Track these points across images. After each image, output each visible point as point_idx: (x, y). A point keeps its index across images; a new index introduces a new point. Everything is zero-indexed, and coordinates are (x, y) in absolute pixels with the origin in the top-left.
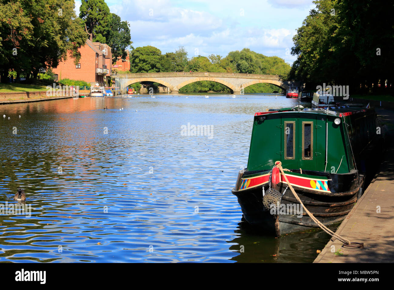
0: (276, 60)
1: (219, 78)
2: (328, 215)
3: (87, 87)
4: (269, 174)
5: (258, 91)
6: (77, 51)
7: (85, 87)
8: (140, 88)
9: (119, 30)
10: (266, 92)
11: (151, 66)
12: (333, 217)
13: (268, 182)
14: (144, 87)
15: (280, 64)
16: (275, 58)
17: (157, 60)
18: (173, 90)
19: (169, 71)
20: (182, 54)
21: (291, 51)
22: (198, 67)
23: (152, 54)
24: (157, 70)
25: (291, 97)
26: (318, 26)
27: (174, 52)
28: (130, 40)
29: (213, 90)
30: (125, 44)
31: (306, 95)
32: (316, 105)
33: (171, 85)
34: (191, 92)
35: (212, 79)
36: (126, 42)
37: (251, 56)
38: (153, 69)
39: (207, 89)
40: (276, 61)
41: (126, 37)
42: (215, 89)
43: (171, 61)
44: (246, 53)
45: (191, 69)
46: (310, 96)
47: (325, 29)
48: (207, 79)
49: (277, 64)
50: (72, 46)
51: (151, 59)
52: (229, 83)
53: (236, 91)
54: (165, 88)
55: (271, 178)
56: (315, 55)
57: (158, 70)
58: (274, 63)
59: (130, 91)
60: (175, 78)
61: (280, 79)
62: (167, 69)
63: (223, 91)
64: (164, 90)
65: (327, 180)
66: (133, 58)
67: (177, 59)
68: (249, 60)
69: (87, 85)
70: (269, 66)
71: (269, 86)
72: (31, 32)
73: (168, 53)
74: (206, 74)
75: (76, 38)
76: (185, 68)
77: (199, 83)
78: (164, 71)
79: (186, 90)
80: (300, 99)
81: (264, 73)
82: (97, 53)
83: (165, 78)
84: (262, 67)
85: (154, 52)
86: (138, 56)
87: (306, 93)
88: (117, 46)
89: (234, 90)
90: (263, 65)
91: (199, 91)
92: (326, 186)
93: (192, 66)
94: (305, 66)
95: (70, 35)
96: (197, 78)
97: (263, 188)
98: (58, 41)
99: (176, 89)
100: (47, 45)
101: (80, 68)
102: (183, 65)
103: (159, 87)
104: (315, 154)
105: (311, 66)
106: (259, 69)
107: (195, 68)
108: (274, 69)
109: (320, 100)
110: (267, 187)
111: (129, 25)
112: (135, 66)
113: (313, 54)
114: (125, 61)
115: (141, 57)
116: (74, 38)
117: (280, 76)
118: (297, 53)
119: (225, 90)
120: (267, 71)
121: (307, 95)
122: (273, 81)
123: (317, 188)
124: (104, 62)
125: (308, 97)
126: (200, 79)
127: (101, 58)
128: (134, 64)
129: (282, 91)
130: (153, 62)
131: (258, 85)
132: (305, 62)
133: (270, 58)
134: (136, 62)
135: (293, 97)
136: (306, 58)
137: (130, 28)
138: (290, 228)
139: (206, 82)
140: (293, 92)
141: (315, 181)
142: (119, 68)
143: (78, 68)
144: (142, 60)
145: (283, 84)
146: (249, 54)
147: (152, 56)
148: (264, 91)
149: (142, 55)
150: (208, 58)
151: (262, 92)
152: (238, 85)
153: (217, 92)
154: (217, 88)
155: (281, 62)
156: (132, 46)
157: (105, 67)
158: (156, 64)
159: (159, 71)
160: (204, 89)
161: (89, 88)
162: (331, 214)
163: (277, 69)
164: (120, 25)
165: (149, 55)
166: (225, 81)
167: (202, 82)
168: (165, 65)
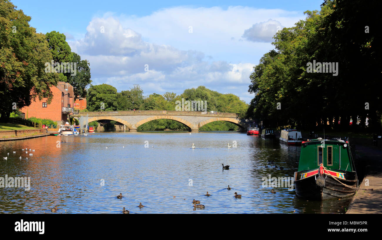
0: (232, 97)
1: (177, 117)
2: (344, 191)
3: (53, 126)
4: (318, 170)
5: (214, 129)
6: (50, 91)
7: (52, 125)
8: (97, 126)
9: (79, 69)
10: (221, 130)
11: (108, 104)
12: (346, 193)
13: (317, 173)
14: (101, 125)
15: (235, 101)
16: (231, 96)
17: (114, 98)
18: (132, 129)
19: (125, 109)
20: (137, 92)
21: (249, 88)
22: (154, 105)
23: (108, 92)
24: (113, 108)
25: (252, 135)
26: (278, 66)
27: (130, 90)
28: (90, 79)
29: (170, 128)
30: (85, 82)
31: (269, 133)
32: (285, 141)
33: (129, 123)
34: (147, 130)
35: (170, 118)
36: (86, 81)
37: (206, 94)
38: (110, 107)
39: (163, 127)
40: (231, 99)
41: (86, 76)
42: (171, 127)
43: (126, 100)
44: (202, 91)
45: (147, 107)
46: (274, 133)
47: (286, 69)
48: (165, 117)
49: (232, 102)
50: (45, 86)
51: (109, 97)
52: (187, 121)
53: (194, 129)
54: (122, 126)
55: (320, 171)
56: (279, 95)
57: (115, 108)
58: (229, 100)
59: (91, 129)
60: (133, 116)
61: (238, 117)
62: (124, 107)
63: (179, 129)
64: (120, 128)
65: (343, 174)
66: (89, 96)
67: (132, 98)
68: (205, 98)
69: (53, 123)
70: (225, 104)
71: (225, 124)
72: (23, 75)
73: (123, 91)
74: (164, 112)
75: (48, 78)
76: (141, 106)
77: (155, 122)
78: (120, 109)
79: (141, 128)
80: (264, 137)
81: (219, 110)
82: (63, 93)
83: (123, 116)
84: (217, 104)
85: (111, 91)
86: (95, 94)
87: (269, 130)
88: (77, 85)
89: (192, 128)
90: (218, 103)
91: (155, 129)
92: (343, 176)
93: (147, 104)
94: (265, 105)
95: (44, 76)
96: (155, 116)
97: (315, 176)
98: (35, 82)
99: (134, 127)
100: (24, 85)
101: (47, 107)
102: (139, 103)
103: (115, 125)
104: (333, 163)
105: (272, 104)
106: (214, 107)
107: (150, 106)
108: (229, 107)
109: (289, 136)
110: (317, 176)
111: (89, 64)
112: (92, 104)
113: (277, 93)
114: (82, 99)
115: (98, 95)
116: (47, 78)
117: (237, 114)
118: (255, 92)
119: (182, 128)
120: (222, 109)
121: (271, 132)
122: (231, 118)
123: (340, 177)
124: (69, 101)
125: (271, 134)
126: (158, 118)
127: (66, 97)
128: (91, 103)
129: (239, 128)
130: (110, 101)
131: (214, 123)
132: (264, 101)
133: (226, 95)
134: (93, 101)
135: (254, 135)
136: (265, 96)
137: (90, 67)
138: (327, 197)
139: (162, 120)
140: (253, 130)
141: (339, 174)
142: (77, 107)
143: (44, 107)
144: (99, 99)
145: (240, 122)
146: (205, 92)
147: (108, 95)
148: (219, 129)
149: (98, 93)
150: (164, 97)
151: (218, 130)
152: (196, 123)
153: (173, 130)
154: (173, 126)
155: (236, 99)
156: (92, 85)
157: (69, 105)
158: (113, 103)
159: (115, 110)
160: (160, 127)
161: (56, 127)
162: (345, 191)
163: (232, 106)
164: (80, 64)
165: (106, 94)
166: (183, 120)
167: (158, 121)
168: (121, 103)
